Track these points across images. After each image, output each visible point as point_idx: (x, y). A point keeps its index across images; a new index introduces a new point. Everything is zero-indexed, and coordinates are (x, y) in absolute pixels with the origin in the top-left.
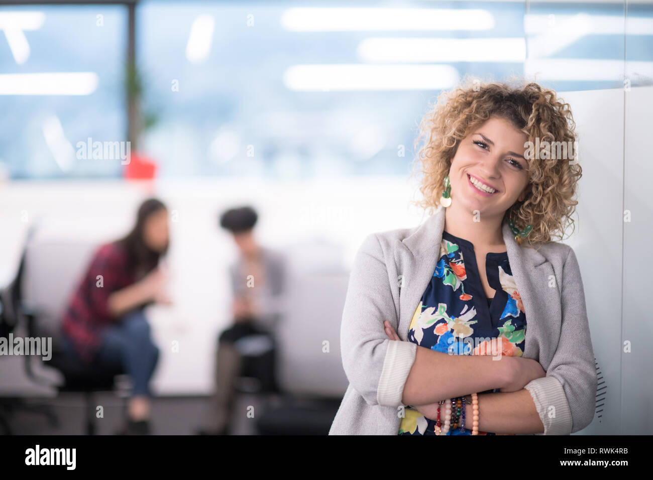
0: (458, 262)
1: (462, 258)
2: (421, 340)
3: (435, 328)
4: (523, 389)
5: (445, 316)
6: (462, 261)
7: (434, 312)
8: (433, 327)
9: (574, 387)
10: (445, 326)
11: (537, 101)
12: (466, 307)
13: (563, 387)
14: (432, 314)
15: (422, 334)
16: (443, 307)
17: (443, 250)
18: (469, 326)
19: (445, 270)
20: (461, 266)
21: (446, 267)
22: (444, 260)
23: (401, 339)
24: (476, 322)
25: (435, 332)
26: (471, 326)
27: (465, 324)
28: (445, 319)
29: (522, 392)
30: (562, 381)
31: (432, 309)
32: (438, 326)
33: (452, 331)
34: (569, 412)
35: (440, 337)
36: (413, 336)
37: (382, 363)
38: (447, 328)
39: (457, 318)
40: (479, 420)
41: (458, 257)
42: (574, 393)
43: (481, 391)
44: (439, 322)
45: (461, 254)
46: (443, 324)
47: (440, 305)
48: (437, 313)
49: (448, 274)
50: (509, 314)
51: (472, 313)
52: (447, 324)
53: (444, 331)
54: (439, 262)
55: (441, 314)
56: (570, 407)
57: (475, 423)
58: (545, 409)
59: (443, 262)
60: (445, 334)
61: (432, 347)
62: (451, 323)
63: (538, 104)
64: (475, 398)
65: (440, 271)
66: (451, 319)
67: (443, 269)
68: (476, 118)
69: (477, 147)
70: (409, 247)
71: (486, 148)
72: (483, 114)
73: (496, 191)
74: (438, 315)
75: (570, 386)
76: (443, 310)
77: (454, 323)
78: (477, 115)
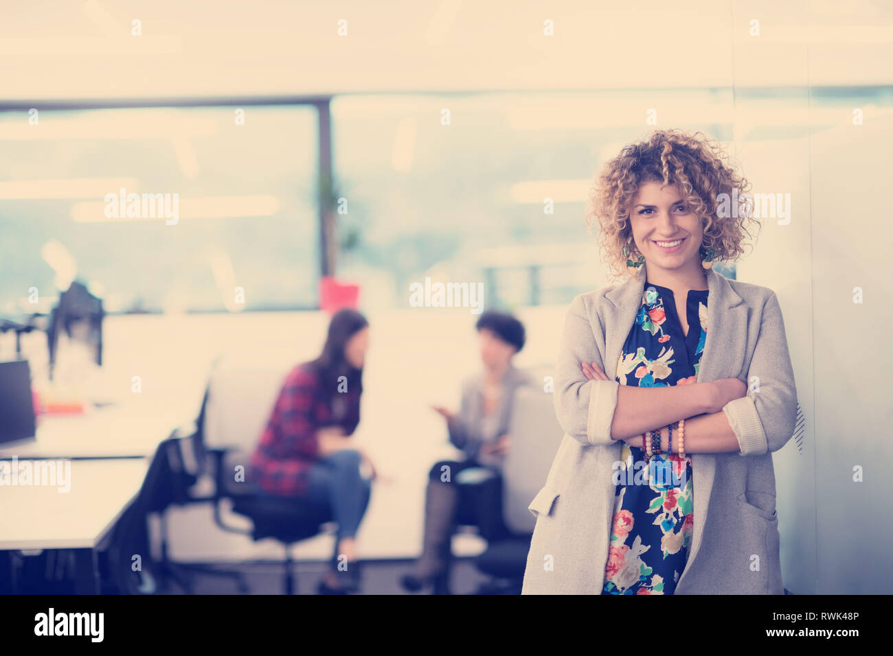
0: (658, 307)
1: (662, 303)
3: (636, 372)
4: (720, 410)
5: (644, 359)
6: (661, 306)
7: (634, 358)
8: (634, 371)
10: (645, 369)
12: (664, 349)
13: (755, 402)
15: (626, 378)
16: (641, 350)
17: (643, 300)
18: (667, 367)
19: (645, 317)
20: (660, 310)
21: (646, 314)
22: (644, 309)
23: (609, 379)
24: (674, 361)
26: (669, 366)
27: (663, 365)
28: (645, 363)
29: (721, 413)
31: (632, 355)
32: (638, 369)
33: (652, 373)
34: (760, 426)
35: (640, 380)
36: (619, 382)
37: (588, 408)
38: (647, 371)
39: (655, 361)
40: (684, 442)
41: (658, 302)
42: (766, 408)
43: (686, 417)
44: (639, 366)
45: (661, 300)
46: (643, 367)
47: (639, 349)
48: (636, 357)
49: (647, 321)
51: (671, 353)
52: (646, 366)
53: (645, 374)
54: (640, 311)
55: (640, 358)
57: (681, 445)
60: (646, 376)
62: (650, 365)
64: (681, 425)
65: (640, 318)
66: (649, 362)
67: (643, 316)
68: (628, 195)
69: (645, 215)
70: (612, 300)
71: (653, 212)
72: (631, 188)
73: (683, 240)
74: (637, 361)
75: (762, 401)
76: (641, 354)
77: (652, 365)
78: (627, 192)
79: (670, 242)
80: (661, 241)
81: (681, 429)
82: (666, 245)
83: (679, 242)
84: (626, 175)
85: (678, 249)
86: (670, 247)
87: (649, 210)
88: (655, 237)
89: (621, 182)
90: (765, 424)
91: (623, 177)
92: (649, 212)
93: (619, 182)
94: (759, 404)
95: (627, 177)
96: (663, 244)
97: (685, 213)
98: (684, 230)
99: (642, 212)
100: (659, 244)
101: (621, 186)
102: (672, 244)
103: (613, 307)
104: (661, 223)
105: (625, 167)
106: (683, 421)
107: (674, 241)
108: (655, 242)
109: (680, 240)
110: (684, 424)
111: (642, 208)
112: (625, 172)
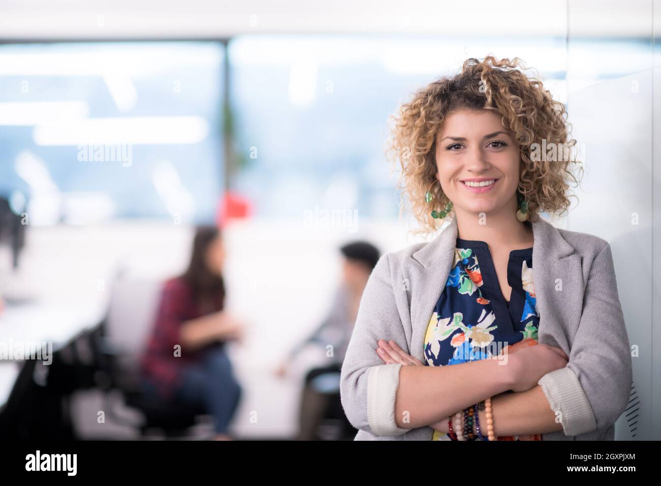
0: (473, 268)
1: (477, 263)
2: (438, 354)
3: (451, 339)
4: (536, 385)
5: (462, 326)
6: (477, 266)
7: (450, 323)
9: (592, 377)
10: (462, 336)
11: (483, 73)
12: (484, 312)
13: (579, 378)
14: (448, 325)
15: (438, 346)
16: (458, 315)
17: (457, 256)
18: (488, 333)
19: (461, 278)
20: (477, 273)
21: (461, 274)
22: (458, 267)
24: (496, 327)
25: (452, 344)
26: (491, 332)
27: (484, 331)
28: (462, 329)
29: (536, 390)
30: (577, 372)
31: (447, 320)
32: (455, 336)
33: (471, 340)
34: (588, 406)
36: (430, 350)
38: (464, 338)
39: (474, 327)
40: (493, 424)
41: (472, 261)
42: (592, 384)
44: (455, 332)
45: (475, 258)
46: (460, 334)
47: (455, 314)
48: (452, 323)
49: (464, 281)
50: (530, 315)
51: (491, 318)
52: (464, 333)
53: (462, 342)
54: (453, 271)
55: (457, 324)
56: (589, 401)
58: (559, 405)
59: (459, 270)
61: (450, 360)
62: (468, 332)
63: (485, 75)
64: (488, 404)
65: (454, 280)
66: (468, 328)
67: (458, 277)
68: (432, 125)
69: (452, 152)
70: (419, 261)
71: (462, 147)
72: (437, 118)
73: (496, 180)
74: (454, 326)
75: (587, 376)
76: (458, 319)
77: (472, 332)
78: (431, 122)
79: (480, 181)
80: (470, 181)
81: (488, 409)
82: (476, 184)
83: (491, 182)
84: (430, 102)
85: (490, 189)
86: (480, 187)
87: (458, 145)
88: (464, 175)
89: (424, 109)
90: (592, 403)
91: (427, 104)
92: (458, 148)
93: (422, 109)
94: (584, 380)
95: (431, 105)
96: (472, 184)
97: (499, 150)
98: (498, 169)
99: (449, 148)
100: (468, 184)
101: (423, 113)
102: (482, 184)
103: (421, 269)
104: (470, 159)
105: (430, 94)
106: (489, 400)
107: (484, 180)
108: (463, 182)
109: (492, 180)
110: (491, 402)
111: (450, 142)
112: (430, 98)
